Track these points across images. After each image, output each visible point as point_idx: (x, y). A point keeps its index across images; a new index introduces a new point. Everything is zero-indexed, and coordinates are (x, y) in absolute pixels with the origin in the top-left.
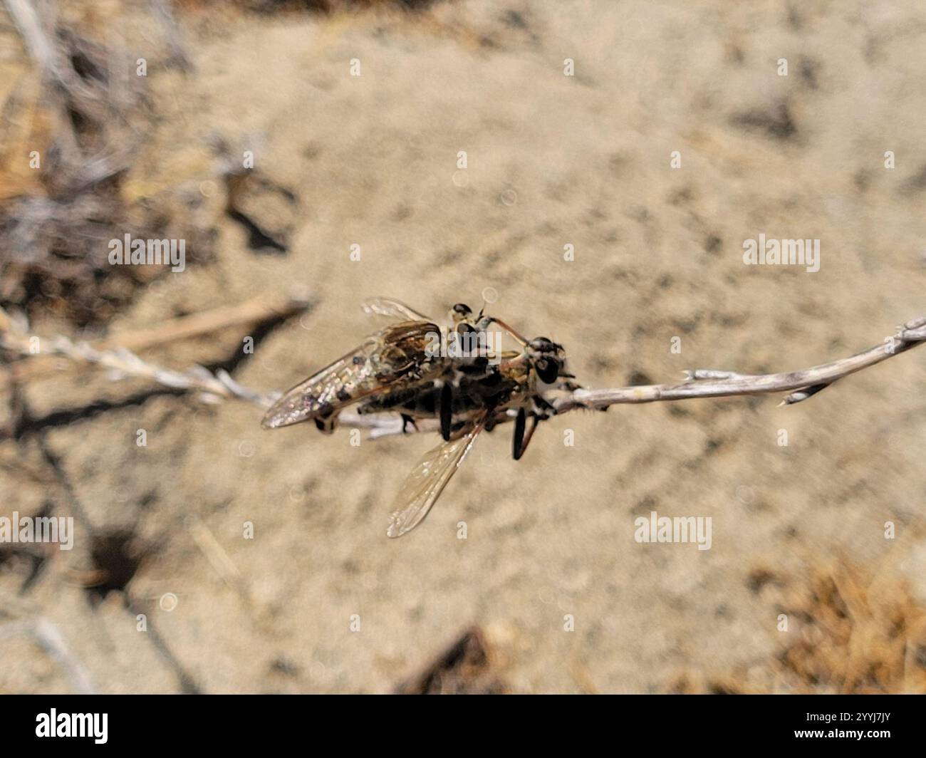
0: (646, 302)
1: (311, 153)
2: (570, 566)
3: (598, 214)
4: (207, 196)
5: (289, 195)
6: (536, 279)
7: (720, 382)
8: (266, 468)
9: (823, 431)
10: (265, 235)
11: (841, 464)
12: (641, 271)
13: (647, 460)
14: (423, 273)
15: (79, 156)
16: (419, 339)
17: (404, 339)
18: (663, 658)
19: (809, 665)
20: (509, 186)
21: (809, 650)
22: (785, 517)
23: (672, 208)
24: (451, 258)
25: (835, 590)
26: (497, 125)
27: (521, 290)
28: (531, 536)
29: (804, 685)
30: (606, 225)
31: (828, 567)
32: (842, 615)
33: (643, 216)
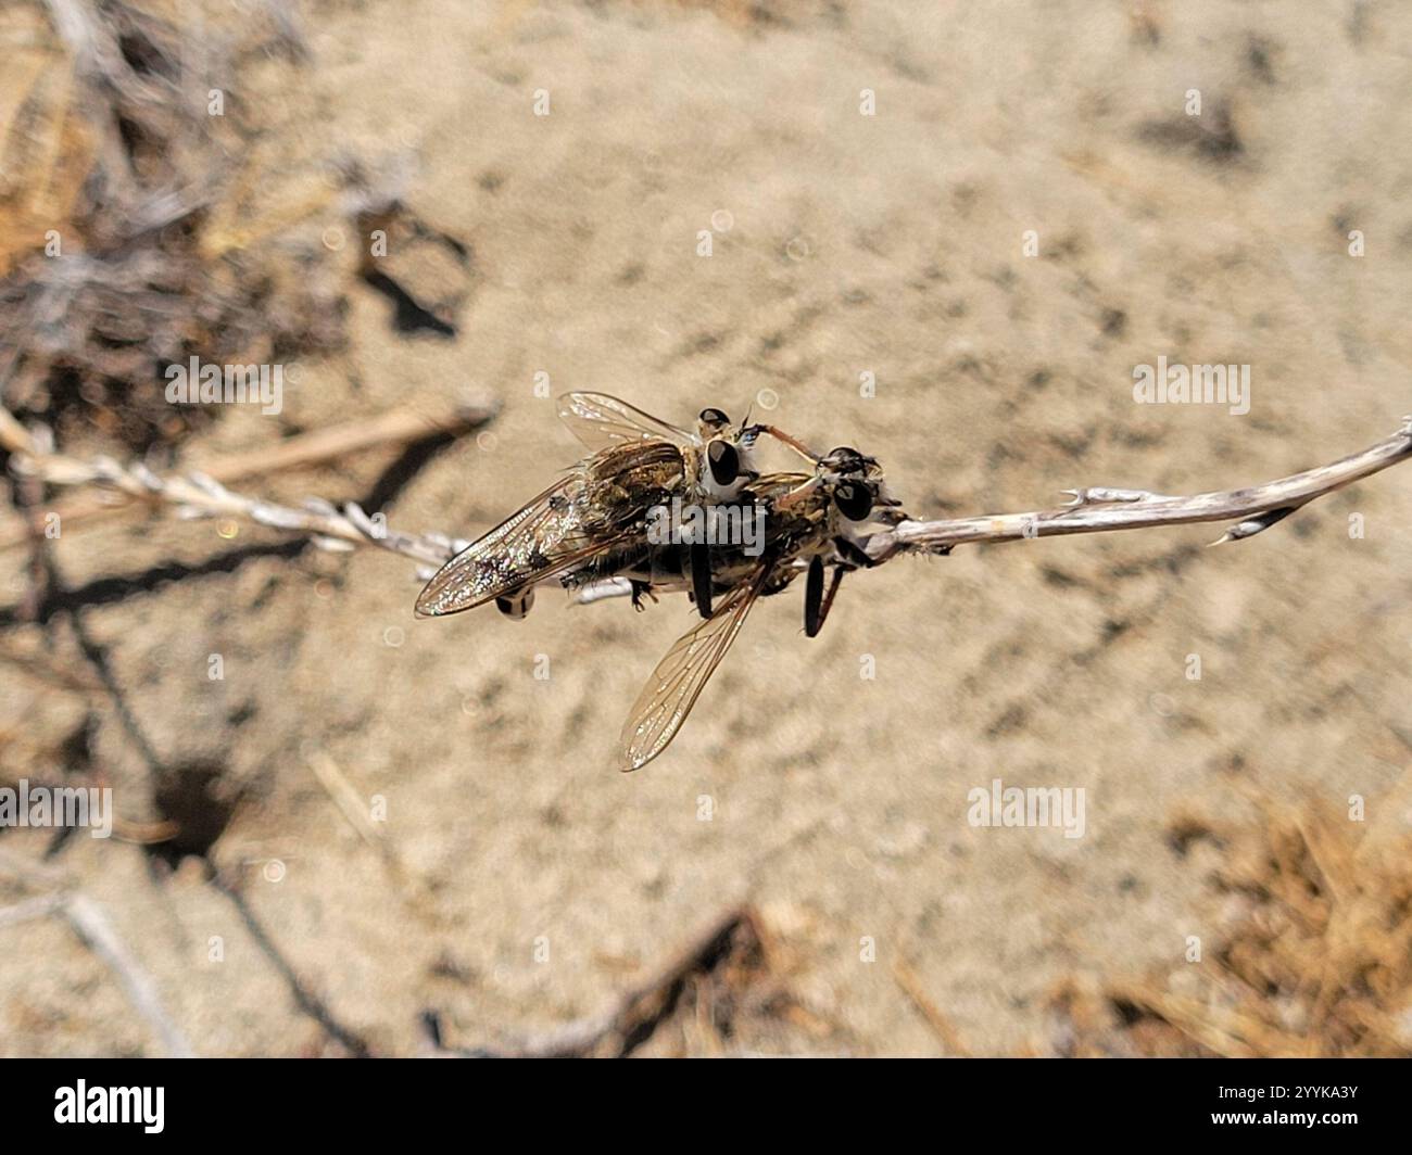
0: (1011, 407)
1: (490, 183)
2: (893, 814)
3: (936, 275)
4: (334, 248)
5: (458, 248)
6: (840, 372)
7: (1127, 506)
8: (425, 663)
9: (1284, 606)
10: (422, 308)
11: (1314, 659)
12: (1002, 362)
13: (1013, 651)
14: (664, 366)
15: (134, 189)
16: (648, 469)
17: (625, 471)
18: (1039, 954)
19: (1265, 965)
20: (799, 233)
21: (1265, 943)
22: (1227, 741)
23: (1050, 266)
24: (707, 343)
25: (1304, 852)
26: (778, 139)
27: (815, 389)
28: (832, 769)
29: (1256, 999)
30: (946, 292)
31: (1293, 816)
32: (1315, 890)
33: (1005, 278)
